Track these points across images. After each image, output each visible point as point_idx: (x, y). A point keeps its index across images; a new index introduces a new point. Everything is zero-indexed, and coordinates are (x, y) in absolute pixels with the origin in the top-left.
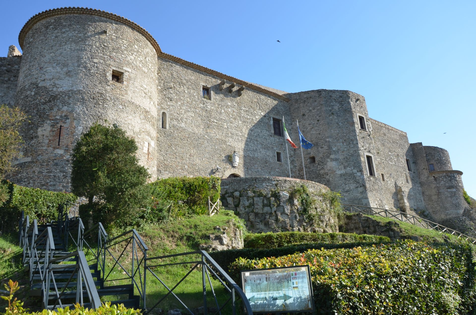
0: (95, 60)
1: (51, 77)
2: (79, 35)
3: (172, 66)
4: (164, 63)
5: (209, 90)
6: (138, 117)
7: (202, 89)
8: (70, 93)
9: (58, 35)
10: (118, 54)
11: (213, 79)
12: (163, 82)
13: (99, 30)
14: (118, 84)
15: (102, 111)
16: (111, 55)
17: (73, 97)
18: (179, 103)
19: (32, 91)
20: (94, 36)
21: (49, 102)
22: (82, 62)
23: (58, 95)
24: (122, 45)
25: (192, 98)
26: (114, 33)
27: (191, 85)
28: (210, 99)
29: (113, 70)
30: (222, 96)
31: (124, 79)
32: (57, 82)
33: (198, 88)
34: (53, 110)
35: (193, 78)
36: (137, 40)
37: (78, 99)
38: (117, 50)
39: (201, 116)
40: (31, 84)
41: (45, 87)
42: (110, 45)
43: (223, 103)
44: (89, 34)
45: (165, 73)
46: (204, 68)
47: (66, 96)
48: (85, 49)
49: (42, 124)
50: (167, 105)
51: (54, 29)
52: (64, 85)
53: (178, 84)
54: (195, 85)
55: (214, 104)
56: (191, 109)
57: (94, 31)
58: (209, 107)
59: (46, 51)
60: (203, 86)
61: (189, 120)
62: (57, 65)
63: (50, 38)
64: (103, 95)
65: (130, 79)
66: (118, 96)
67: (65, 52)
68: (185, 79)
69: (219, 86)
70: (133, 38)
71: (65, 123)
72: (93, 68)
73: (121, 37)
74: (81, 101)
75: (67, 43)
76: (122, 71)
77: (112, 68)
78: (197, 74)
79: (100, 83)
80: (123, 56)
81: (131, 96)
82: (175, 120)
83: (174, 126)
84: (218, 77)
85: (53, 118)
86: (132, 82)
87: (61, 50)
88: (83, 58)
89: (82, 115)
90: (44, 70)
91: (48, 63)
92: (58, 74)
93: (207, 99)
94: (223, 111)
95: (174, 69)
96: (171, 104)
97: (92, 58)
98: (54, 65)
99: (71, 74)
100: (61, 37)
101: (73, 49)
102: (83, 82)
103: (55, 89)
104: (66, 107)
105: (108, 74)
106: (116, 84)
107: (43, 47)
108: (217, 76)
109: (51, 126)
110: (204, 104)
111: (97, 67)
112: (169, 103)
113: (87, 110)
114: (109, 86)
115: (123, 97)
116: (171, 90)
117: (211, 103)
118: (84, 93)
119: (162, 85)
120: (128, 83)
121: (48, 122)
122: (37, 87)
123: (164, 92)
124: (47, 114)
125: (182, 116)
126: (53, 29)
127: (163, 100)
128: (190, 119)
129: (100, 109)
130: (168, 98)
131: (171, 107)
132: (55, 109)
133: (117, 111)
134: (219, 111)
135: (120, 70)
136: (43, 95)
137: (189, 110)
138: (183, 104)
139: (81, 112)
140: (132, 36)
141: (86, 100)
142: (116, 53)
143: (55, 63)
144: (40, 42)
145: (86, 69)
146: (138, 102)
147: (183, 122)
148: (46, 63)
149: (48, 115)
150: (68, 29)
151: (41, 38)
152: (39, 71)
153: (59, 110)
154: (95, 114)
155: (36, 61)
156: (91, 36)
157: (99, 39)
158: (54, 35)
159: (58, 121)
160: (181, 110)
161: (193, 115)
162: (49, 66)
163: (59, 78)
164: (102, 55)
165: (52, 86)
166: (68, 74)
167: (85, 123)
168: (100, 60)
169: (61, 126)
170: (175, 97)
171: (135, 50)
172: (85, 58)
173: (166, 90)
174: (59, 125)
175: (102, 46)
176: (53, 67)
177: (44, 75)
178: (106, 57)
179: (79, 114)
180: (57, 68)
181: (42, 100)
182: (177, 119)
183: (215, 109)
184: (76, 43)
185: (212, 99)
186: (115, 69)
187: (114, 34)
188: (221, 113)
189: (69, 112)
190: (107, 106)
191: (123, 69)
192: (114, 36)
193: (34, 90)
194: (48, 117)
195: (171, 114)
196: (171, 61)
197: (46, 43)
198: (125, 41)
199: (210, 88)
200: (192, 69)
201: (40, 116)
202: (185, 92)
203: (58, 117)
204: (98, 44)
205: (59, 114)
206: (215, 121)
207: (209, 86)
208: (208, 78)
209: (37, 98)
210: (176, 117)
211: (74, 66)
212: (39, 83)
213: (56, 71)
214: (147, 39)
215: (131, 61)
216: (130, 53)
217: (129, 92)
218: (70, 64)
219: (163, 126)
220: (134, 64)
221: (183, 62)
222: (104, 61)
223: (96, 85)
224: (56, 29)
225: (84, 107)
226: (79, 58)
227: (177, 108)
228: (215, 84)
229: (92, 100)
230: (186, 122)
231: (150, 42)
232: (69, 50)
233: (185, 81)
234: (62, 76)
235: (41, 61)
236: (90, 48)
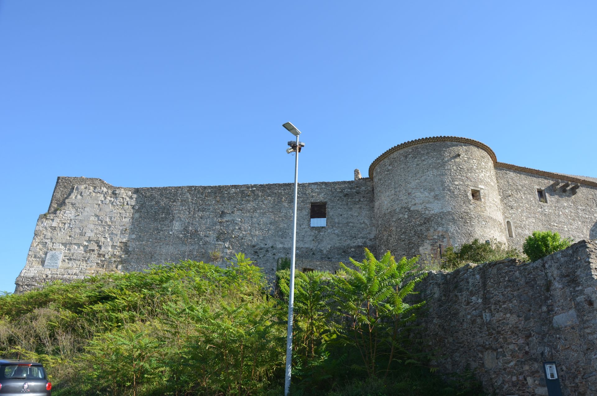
0: (456, 183)
1: (421, 201)
2: (437, 161)
3: (506, 174)
4: (499, 171)
5: (543, 193)
6: (497, 231)
7: (537, 193)
8: (441, 214)
9: (418, 163)
10: (472, 174)
11: (545, 180)
12: (501, 191)
13: (453, 154)
14: (478, 202)
15: (471, 229)
16: (467, 176)
17: (444, 218)
18: (520, 210)
19: (404, 215)
20: (451, 161)
21: (424, 224)
22: (446, 185)
23: (431, 217)
24: (473, 165)
25: (530, 203)
26: (465, 154)
27: (526, 190)
28: (546, 202)
29: (472, 189)
30: (557, 197)
31: (481, 196)
32: (427, 205)
33: (533, 192)
34: (430, 231)
35: (527, 182)
36: (482, 157)
37: (449, 219)
38: (470, 170)
39: (541, 221)
40: (402, 208)
41: (418, 211)
42: (464, 167)
43: (559, 205)
44: (446, 159)
45: (502, 182)
46: (536, 170)
47: (438, 217)
48: (445, 174)
49: (423, 244)
50: (510, 214)
51: (414, 158)
52: (435, 208)
53: (515, 191)
54: (530, 189)
55: (551, 207)
56: (531, 215)
57: (449, 156)
58: (547, 210)
59: (410, 178)
60: (538, 189)
61: (531, 227)
62: (424, 190)
63: (411, 166)
64: (468, 214)
65: (485, 196)
66: (480, 213)
67: (429, 178)
68: (520, 185)
69: (553, 187)
70: (479, 156)
71: (443, 242)
72: (456, 190)
73: (471, 157)
74: (452, 222)
75: (429, 170)
76: (478, 189)
77: (470, 187)
78: (530, 177)
79: (464, 203)
80: (476, 175)
81: (489, 211)
82: (519, 228)
83: (519, 234)
84: (549, 178)
85: (431, 238)
86: (487, 198)
87: (425, 177)
88: (445, 182)
89: (455, 234)
90: (413, 196)
91: (415, 188)
92: (427, 199)
93: (543, 202)
94: (561, 213)
95: (509, 177)
96: (513, 211)
97: (453, 181)
98: (422, 190)
99: (439, 198)
100: (421, 165)
101: (435, 175)
102: (450, 204)
103: (427, 212)
104: (441, 227)
105: (468, 194)
106: (476, 203)
107: (407, 175)
108: (548, 176)
109: (431, 245)
110: (541, 208)
111: (459, 189)
112: (510, 211)
113: (459, 229)
114: (471, 205)
115: (484, 214)
116: (510, 198)
117: (548, 206)
118: (453, 213)
119: (501, 194)
120: (485, 199)
121: (428, 241)
122: (409, 210)
123: (505, 201)
124: (425, 234)
125: (524, 222)
126: (412, 158)
127: (505, 209)
128: (532, 225)
129: (469, 227)
130: (509, 206)
131: (513, 215)
132: (432, 230)
133: (482, 227)
134: (557, 213)
135: (476, 189)
136: (418, 218)
137: (529, 216)
138: (523, 211)
139: (454, 232)
140: (479, 154)
141: (456, 220)
142: (471, 173)
143: (422, 189)
144: (402, 170)
145: (450, 192)
146: (494, 217)
147: (526, 229)
148: (413, 189)
149: (426, 236)
150: (427, 157)
151: (402, 166)
152: (407, 196)
153: (435, 230)
154: (466, 232)
155: (401, 187)
156: (448, 161)
157: (455, 162)
158: (415, 163)
159: (436, 240)
160: (522, 217)
161: (534, 221)
162: (417, 192)
163: (429, 202)
164: (460, 177)
165: (424, 210)
166: (436, 197)
167: (459, 240)
168: (460, 182)
169: (440, 245)
170: (515, 205)
171: (483, 167)
172: (448, 182)
173: (505, 198)
174: (438, 244)
175: (459, 169)
176: (421, 192)
177: (414, 200)
178: (464, 178)
179: (453, 233)
180: (425, 193)
181: (418, 222)
182: (520, 227)
183: (553, 212)
184: (437, 169)
185: (548, 202)
186: (472, 188)
187: (465, 156)
188: (559, 216)
189: (444, 232)
190: (473, 223)
191: (478, 187)
192: (466, 157)
193: (407, 213)
194: (426, 238)
195: (515, 223)
196: (505, 169)
197: (409, 171)
198: (475, 161)
199: (544, 190)
200: (524, 173)
201: (419, 237)
202: (522, 198)
203: (436, 237)
204: (455, 168)
205: (436, 234)
206: (555, 224)
207: (543, 189)
208: (540, 180)
209: (412, 221)
210: (519, 225)
211: (439, 190)
212: (411, 207)
213: (424, 195)
214: (488, 154)
215: (483, 178)
216: (481, 171)
217: (487, 208)
218: (436, 189)
219: (511, 236)
220: (485, 181)
221: (516, 167)
222: (463, 182)
223: (461, 206)
224: (416, 158)
225: (456, 227)
226: (443, 183)
227: (518, 215)
228: (548, 185)
229: (461, 220)
230: (529, 229)
231: (489, 155)
232: (432, 176)
233: (520, 187)
234: (431, 200)
235: (408, 187)
236: (449, 172)
